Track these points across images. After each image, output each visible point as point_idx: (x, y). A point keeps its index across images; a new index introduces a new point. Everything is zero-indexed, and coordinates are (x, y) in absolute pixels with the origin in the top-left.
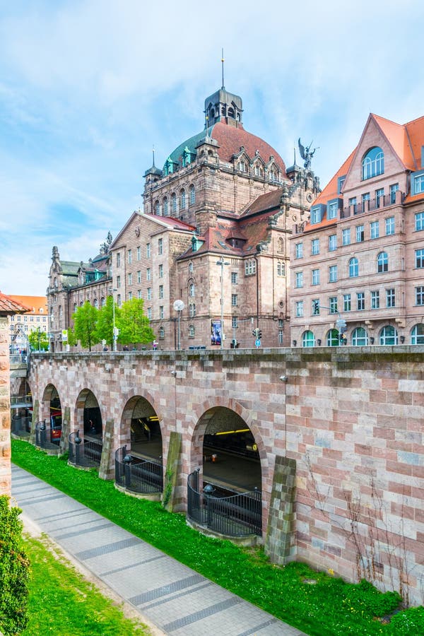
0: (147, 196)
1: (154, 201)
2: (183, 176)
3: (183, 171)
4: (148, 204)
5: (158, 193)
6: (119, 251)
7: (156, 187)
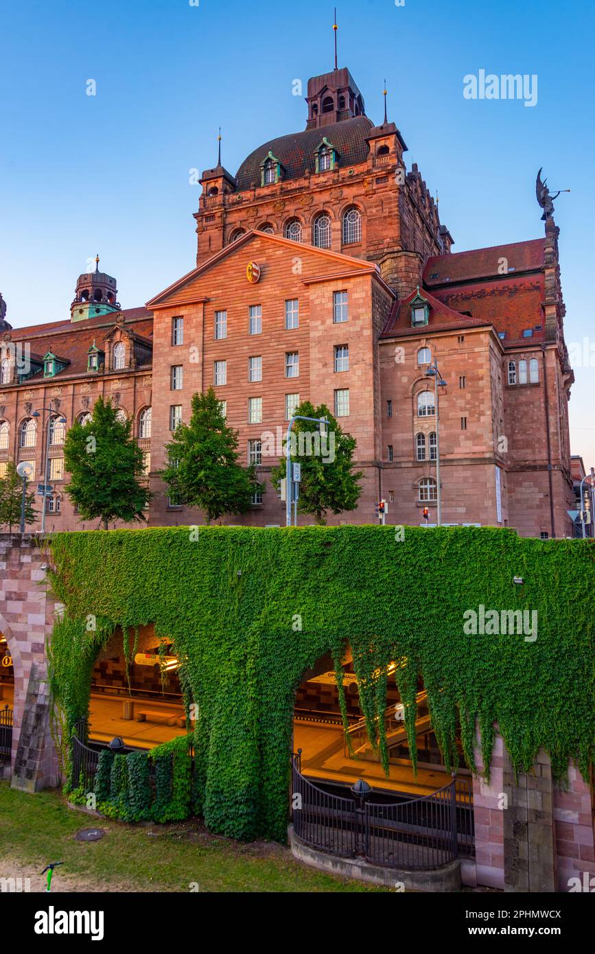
0: (211, 217)
1: (229, 230)
2: (324, 189)
3: (322, 179)
4: (215, 233)
5: (244, 213)
6: (183, 312)
7: (238, 203)
